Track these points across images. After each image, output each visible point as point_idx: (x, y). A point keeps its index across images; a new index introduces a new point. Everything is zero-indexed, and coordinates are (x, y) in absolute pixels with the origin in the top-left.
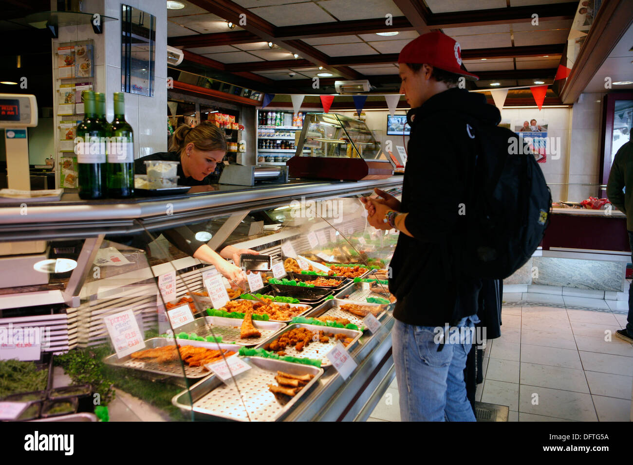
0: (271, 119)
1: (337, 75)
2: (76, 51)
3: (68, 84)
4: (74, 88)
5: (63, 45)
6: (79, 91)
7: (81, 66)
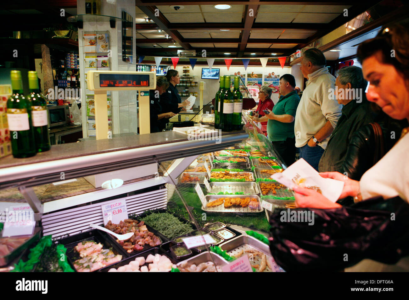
0: (140, 69)
1: (180, 47)
2: (98, 37)
3: (91, 56)
4: (96, 58)
5: (86, 33)
6: (100, 61)
7: (101, 46)
